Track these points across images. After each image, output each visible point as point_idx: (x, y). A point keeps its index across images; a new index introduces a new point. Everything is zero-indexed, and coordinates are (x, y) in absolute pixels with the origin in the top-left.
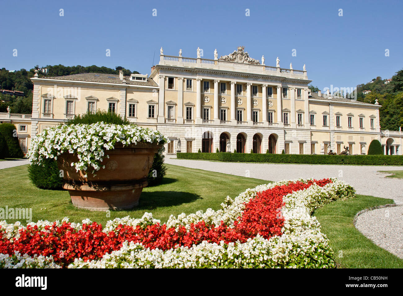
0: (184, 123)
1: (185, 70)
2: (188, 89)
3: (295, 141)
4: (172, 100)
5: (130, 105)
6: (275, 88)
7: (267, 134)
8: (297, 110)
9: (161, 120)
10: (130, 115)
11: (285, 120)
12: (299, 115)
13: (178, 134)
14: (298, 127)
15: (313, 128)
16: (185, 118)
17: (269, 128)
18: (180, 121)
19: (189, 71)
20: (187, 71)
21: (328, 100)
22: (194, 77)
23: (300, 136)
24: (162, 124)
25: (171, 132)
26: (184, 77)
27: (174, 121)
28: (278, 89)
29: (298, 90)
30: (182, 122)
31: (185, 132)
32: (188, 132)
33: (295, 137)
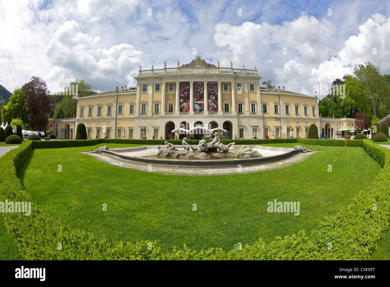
0: (153, 115)
1: (154, 78)
2: (157, 91)
3: (249, 127)
4: (145, 100)
5: (120, 107)
6: (230, 84)
7: (222, 121)
8: (250, 100)
9: (137, 115)
10: (119, 113)
11: (240, 109)
12: (252, 105)
13: (148, 124)
14: (251, 115)
15: (266, 116)
16: (154, 112)
17: (224, 117)
18: (150, 114)
19: (157, 78)
20: (155, 78)
21: (278, 92)
22: (160, 82)
23: (254, 122)
24: (136, 118)
25: (143, 123)
26: (154, 82)
27: (146, 114)
28: (233, 85)
29: (251, 85)
30: (151, 115)
31: (152, 122)
32: (155, 122)
33: (249, 123)
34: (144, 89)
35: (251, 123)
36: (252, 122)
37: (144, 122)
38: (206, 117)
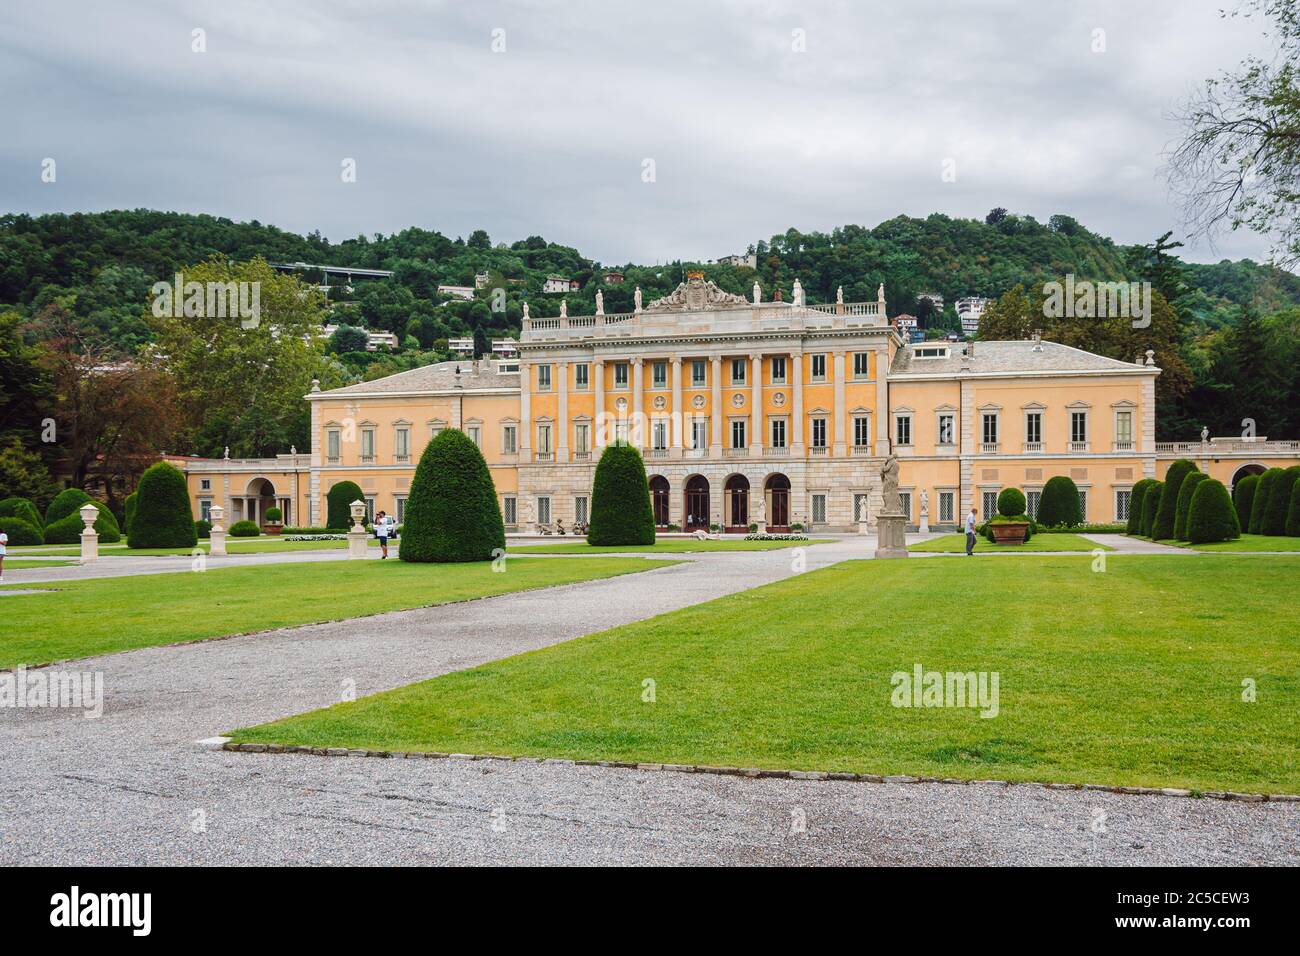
0: (571, 459)
1: (568, 346)
2: (580, 384)
3: (843, 489)
4: (549, 414)
5: (470, 430)
6: (789, 358)
7: (760, 474)
8: (852, 407)
9: (526, 457)
11: (817, 436)
12: (857, 421)
14: (853, 454)
16: (574, 449)
17: (766, 461)
18: (562, 455)
22: (589, 359)
23: (857, 474)
24: (526, 465)
25: (545, 483)
26: (569, 360)
27: (552, 456)
28: (797, 362)
29: (857, 356)
30: (568, 458)
31: (570, 478)
32: (578, 479)
33: (844, 479)
34: (542, 381)
35: (848, 479)
36: (853, 474)
37: (545, 479)
38: (716, 462)
